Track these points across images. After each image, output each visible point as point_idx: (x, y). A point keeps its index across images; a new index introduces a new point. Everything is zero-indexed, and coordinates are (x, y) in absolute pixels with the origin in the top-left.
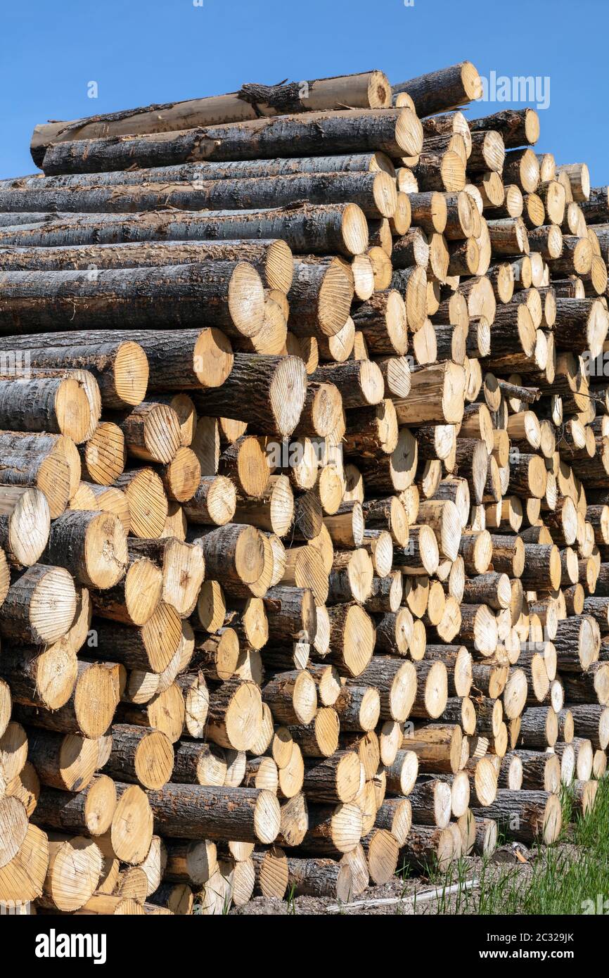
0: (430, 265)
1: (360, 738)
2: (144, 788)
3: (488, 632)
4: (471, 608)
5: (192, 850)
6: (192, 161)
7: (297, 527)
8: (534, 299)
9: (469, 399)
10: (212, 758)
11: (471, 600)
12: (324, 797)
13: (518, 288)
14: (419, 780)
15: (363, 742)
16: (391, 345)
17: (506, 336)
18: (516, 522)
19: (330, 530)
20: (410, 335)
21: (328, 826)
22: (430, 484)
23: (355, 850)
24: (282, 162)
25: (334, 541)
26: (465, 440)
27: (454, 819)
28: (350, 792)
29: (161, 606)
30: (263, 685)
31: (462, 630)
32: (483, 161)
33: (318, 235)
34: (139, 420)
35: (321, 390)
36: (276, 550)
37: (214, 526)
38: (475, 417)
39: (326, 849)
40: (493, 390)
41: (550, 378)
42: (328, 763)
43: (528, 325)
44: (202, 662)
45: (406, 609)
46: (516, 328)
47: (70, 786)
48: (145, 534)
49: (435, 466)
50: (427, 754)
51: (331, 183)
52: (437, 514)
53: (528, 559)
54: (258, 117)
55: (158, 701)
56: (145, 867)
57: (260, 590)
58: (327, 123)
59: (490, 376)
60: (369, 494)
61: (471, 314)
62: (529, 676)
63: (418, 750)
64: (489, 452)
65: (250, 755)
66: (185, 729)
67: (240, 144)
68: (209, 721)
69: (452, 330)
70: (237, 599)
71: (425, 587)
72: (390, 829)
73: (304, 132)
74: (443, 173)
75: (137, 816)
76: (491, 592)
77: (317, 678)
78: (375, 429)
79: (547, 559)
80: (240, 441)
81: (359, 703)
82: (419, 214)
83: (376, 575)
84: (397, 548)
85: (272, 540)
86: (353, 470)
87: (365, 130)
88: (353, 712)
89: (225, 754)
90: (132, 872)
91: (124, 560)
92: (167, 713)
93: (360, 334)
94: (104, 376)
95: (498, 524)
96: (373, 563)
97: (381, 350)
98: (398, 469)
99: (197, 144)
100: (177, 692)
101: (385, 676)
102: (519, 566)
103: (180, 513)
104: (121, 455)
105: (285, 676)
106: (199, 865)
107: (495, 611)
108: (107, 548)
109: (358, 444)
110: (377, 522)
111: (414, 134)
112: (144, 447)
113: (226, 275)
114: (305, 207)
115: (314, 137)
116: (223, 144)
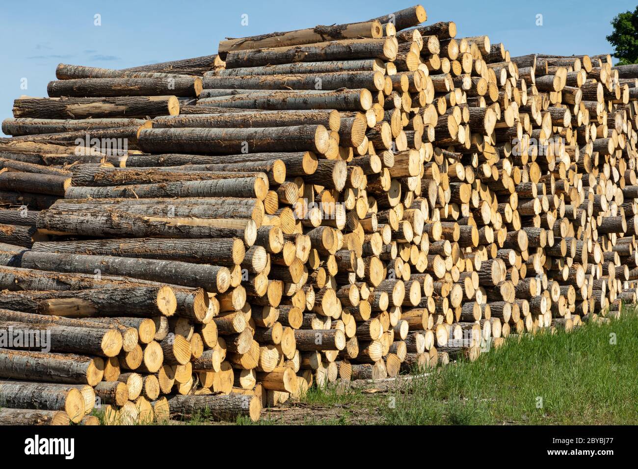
0: (402, 106)
1: (380, 314)
2: (292, 328)
3: (440, 267)
4: (432, 256)
5: (311, 355)
6: (295, 62)
7: (348, 226)
8: (457, 111)
9: (427, 160)
10: (317, 319)
11: (432, 253)
12: (365, 338)
13: (449, 106)
14: (409, 333)
15: (382, 315)
16: (384, 146)
17: (442, 131)
18: (456, 215)
19: (362, 225)
20: (394, 139)
21: (368, 350)
22: (408, 202)
23: (380, 361)
24: (335, 63)
25: (364, 230)
26: (425, 180)
27: (426, 351)
28: (376, 335)
29: (296, 259)
30: (337, 291)
31: (428, 267)
32: (429, 51)
33: (350, 103)
34: (283, 189)
35: (354, 170)
36: (340, 236)
37: (313, 228)
38: (430, 169)
39: (367, 360)
40: (439, 155)
41: (468, 146)
42: (366, 324)
43: (454, 125)
44: (311, 281)
45: (399, 258)
46: (447, 127)
47: (266, 325)
48: (288, 233)
49: (410, 194)
50: (412, 322)
51: (356, 77)
52: (411, 215)
53: (462, 232)
54: (323, 41)
55: (296, 296)
56: (293, 360)
57: (333, 252)
58: (354, 46)
59: (437, 149)
60: (379, 209)
61: (425, 123)
62: (463, 287)
63: (408, 320)
64: (438, 184)
65: (333, 319)
66: (306, 307)
67: (316, 54)
68: (315, 304)
69: (414, 133)
70: (324, 256)
71: (408, 248)
72: (396, 354)
73: (345, 49)
74: (407, 63)
75: (290, 339)
76: (441, 249)
77: (360, 288)
78: (380, 181)
79: (470, 232)
80: (322, 192)
81: (379, 298)
82: (396, 85)
83: (384, 243)
84: (393, 231)
85: (337, 232)
86: (372, 199)
87: (371, 49)
88: (376, 303)
89: (323, 318)
90: (289, 362)
91: (283, 243)
92: (299, 300)
93: (371, 142)
94: (270, 173)
95: (446, 217)
96: (382, 238)
97: (380, 148)
98: (392, 197)
99: (297, 54)
100: (303, 293)
101: (390, 287)
102: (456, 236)
103: (300, 223)
104: (277, 203)
105: (346, 287)
106: (314, 362)
107: (444, 257)
108: (277, 239)
109: (373, 188)
110: (383, 220)
111: (392, 49)
112: (286, 199)
113: (313, 131)
114: (345, 91)
115: (349, 52)
116: (308, 54)
